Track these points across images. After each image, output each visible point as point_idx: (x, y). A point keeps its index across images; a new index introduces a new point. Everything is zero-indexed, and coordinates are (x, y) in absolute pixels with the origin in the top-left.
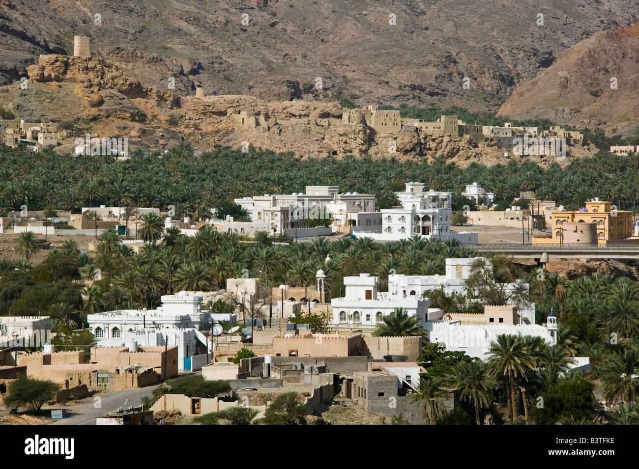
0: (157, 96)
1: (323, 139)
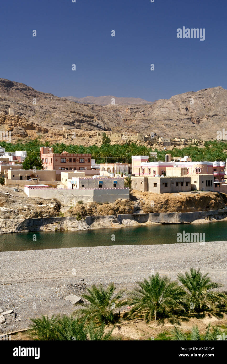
0: (38, 129)
1: (88, 142)
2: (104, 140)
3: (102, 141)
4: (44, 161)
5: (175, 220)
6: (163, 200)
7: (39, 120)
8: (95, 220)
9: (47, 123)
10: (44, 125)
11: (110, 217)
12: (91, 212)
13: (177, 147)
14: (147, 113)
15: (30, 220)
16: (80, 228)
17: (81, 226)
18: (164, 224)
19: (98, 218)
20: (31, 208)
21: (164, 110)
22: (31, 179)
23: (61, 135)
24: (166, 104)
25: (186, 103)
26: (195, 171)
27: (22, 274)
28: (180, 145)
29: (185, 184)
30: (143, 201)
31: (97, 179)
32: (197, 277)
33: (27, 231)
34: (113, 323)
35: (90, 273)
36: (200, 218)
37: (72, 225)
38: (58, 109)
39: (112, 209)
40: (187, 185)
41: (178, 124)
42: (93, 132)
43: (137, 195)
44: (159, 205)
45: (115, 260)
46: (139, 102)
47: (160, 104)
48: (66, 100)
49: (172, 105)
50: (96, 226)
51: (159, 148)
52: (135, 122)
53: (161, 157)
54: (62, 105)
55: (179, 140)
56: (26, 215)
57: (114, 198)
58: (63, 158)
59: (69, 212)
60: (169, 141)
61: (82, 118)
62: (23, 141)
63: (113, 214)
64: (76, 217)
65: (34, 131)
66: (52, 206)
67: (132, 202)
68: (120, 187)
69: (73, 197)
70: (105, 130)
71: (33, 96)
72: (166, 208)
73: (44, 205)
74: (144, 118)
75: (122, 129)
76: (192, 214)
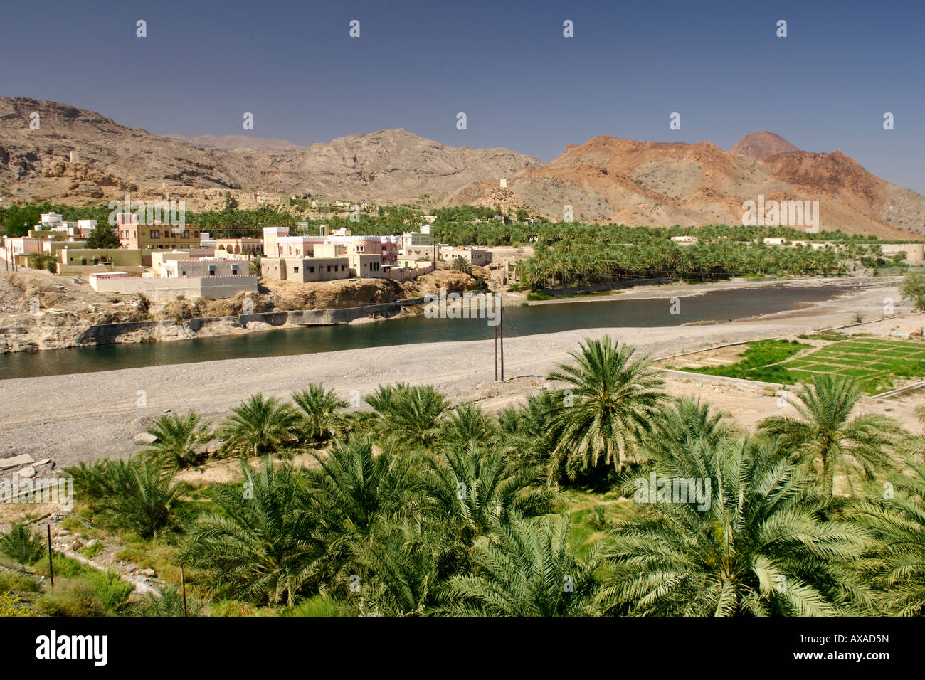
0: (121, 185)
1: (203, 206)
2: (227, 203)
3: (224, 204)
4: (124, 235)
5: (326, 319)
6: (308, 292)
7: (123, 170)
8: (205, 324)
9: (137, 176)
10: (131, 179)
11: (228, 319)
12: (199, 313)
13: (339, 215)
14: (296, 163)
15: (99, 328)
16: (181, 337)
17: (182, 333)
18: (310, 326)
19: (210, 321)
20: (100, 308)
21: (322, 159)
22: (100, 264)
23: (159, 194)
24: (324, 151)
25: (354, 150)
26: (356, 250)
27: (74, 407)
28: (343, 211)
29: (340, 269)
30: (278, 295)
31: (206, 263)
32: (319, 395)
33: (94, 343)
34: (195, 465)
35: (182, 400)
36: (361, 316)
37: (168, 333)
38: (154, 154)
39: (232, 307)
40: (343, 269)
41: (342, 180)
42: (211, 190)
43: (269, 286)
44: (302, 300)
45: (224, 380)
46: (285, 146)
47: (316, 151)
48: (167, 140)
49: (334, 152)
50: (206, 333)
51: (313, 216)
52: (279, 177)
53: (313, 228)
54: (161, 148)
55: (342, 204)
56: (93, 320)
57: (234, 290)
58: (154, 231)
59: (163, 312)
60: (328, 206)
61: (195, 168)
62: (95, 203)
63: (233, 314)
64: (175, 320)
65: (114, 188)
66: (135, 304)
67: (261, 296)
68: (242, 273)
69: (168, 291)
70: (231, 187)
71: (113, 132)
72: (312, 303)
73: (122, 304)
74: (292, 171)
75: (258, 187)
76: (350, 311)
